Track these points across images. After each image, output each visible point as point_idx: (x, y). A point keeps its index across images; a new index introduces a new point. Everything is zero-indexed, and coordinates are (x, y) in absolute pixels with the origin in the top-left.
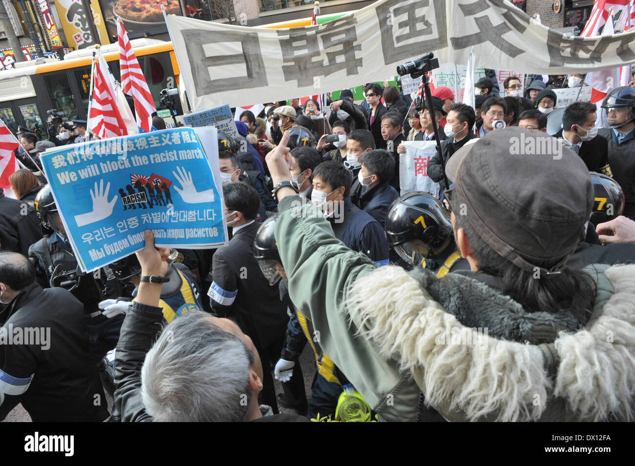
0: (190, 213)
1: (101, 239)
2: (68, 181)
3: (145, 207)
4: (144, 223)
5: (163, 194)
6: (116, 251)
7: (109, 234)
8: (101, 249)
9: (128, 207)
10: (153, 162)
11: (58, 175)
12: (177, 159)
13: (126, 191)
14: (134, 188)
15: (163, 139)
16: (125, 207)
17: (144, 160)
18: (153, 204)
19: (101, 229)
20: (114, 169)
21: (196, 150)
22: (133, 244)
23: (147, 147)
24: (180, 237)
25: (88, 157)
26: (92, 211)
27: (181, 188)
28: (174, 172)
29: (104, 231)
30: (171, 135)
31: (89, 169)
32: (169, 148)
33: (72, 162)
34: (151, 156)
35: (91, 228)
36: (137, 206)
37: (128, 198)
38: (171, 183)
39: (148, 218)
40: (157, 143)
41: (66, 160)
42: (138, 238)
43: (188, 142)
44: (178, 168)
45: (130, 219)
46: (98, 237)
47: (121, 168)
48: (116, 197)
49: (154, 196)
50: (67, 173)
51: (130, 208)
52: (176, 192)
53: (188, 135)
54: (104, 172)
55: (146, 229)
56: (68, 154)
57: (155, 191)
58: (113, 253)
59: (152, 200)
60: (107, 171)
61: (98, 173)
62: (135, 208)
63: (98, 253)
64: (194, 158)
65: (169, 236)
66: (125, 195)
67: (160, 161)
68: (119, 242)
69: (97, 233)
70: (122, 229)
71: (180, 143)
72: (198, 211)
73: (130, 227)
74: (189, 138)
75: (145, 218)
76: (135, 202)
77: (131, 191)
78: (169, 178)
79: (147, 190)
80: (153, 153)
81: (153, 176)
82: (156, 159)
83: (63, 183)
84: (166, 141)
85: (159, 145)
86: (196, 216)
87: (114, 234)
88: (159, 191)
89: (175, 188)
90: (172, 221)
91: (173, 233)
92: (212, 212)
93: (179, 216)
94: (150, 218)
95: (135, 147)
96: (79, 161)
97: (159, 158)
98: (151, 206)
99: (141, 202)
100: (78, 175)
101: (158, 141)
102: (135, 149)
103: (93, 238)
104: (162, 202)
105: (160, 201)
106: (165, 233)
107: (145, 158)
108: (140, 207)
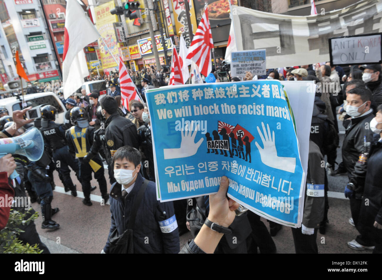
0: (265, 176)
1: (181, 174)
2: (165, 118)
3: (226, 155)
4: (223, 169)
5: (244, 147)
6: (191, 188)
7: (189, 171)
8: (178, 184)
9: (211, 151)
10: (240, 113)
11: (158, 111)
12: (263, 114)
13: (212, 136)
14: (220, 135)
15: (253, 90)
16: (209, 150)
17: (232, 109)
18: (233, 154)
19: (183, 166)
20: (205, 114)
21: (283, 109)
22: (207, 186)
23: (237, 97)
24: (250, 197)
25: (184, 99)
26: (180, 147)
27: (262, 146)
28: (258, 127)
29: (185, 168)
30: (261, 87)
31: (183, 109)
32: (258, 101)
33: (170, 101)
34: (239, 107)
35: (176, 162)
36: (219, 152)
37: (213, 142)
38: (253, 138)
39: (227, 166)
40: (247, 94)
41: (166, 99)
42: (214, 182)
43: (277, 97)
44: (263, 124)
45: (211, 163)
46: (179, 173)
47: (211, 113)
48: (202, 140)
49: (236, 147)
50: (165, 110)
51: (213, 152)
52: (257, 149)
53: (277, 89)
54: (195, 114)
55: (224, 175)
56: (169, 93)
57: (237, 142)
58: (188, 190)
59: (233, 150)
60: (198, 114)
61: (191, 115)
62: (217, 153)
63: (175, 187)
64: (281, 117)
65: (240, 192)
66: (210, 139)
67: (246, 113)
68: (196, 181)
69: (178, 169)
70: (202, 170)
71: (269, 97)
72: (274, 178)
73: (210, 169)
74: (278, 93)
75: (225, 165)
76: (218, 148)
77: (217, 137)
78: (252, 133)
79: (230, 139)
80: (242, 104)
81: (238, 127)
82: (243, 111)
83: (160, 118)
84: (256, 93)
85: (249, 96)
86: (271, 182)
87: (193, 173)
88: (241, 144)
89: (257, 144)
90: (246, 178)
91: (244, 191)
92: (288, 184)
93: (253, 175)
94: (229, 166)
95: (226, 95)
96: (176, 101)
97: (246, 109)
98: (232, 156)
99: (224, 149)
100: (174, 113)
101: (248, 92)
102: (225, 97)
103: (174, 172)
104: (241, 154)
105: (240, 153)
106: (238, 186)
107: (233, 107)
108: (222, 153)
